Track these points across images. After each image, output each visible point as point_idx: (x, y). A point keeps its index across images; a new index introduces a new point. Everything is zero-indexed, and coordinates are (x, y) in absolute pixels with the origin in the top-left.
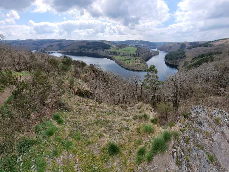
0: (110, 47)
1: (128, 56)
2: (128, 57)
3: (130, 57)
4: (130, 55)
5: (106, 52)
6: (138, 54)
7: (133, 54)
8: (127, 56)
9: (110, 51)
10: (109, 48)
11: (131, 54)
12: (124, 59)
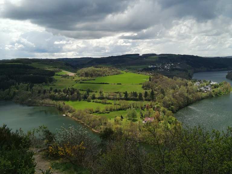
0: (55, 77)
1: (117, 99)
2: (117, 102)
3: (123, 103)
4: (123, 97)
5: (39, 92)
6: (149, 91)
7: (135, 94)
8: (113, 99)
9: (54, 88)
10: (51, 80)
11: (126, 94)
12: (102, 107)
